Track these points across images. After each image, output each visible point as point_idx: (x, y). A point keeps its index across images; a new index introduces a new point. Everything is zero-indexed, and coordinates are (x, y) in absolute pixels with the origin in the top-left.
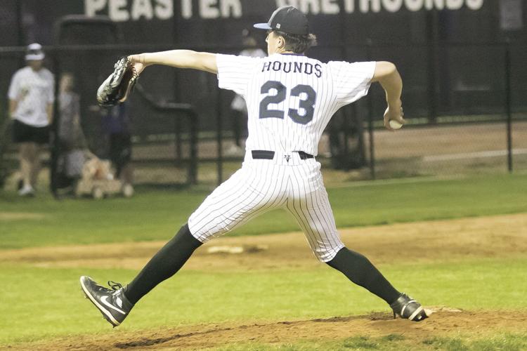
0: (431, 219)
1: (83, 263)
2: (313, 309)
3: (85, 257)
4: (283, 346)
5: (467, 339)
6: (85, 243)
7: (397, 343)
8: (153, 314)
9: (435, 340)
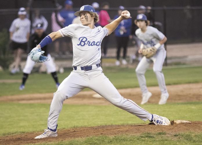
0: (189, 83)
1: (39, 101)
2: (134, 121)
3: (40, 99)
4: (115, 137)
5: (193, 134)
6: (41, 93)
7: (163, 135)
8: (66, 123)
9: (179, 134)
